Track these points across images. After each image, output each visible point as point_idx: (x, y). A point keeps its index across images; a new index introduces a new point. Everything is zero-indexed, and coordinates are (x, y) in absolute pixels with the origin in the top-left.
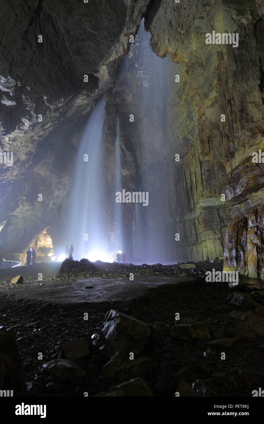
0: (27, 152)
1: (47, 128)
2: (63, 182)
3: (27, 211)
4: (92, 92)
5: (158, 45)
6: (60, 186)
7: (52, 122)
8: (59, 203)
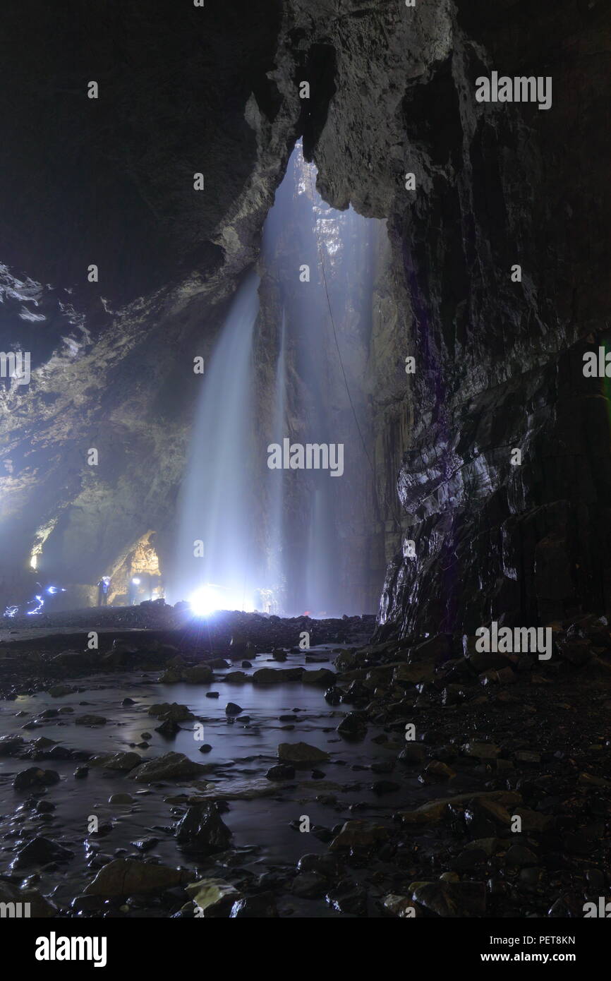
0: (88, 389)
1: (124, 346)
2: (179, 438)
3: (102, 498)
4: (212, 273)
5: (331, 188)
6: (172, 447)
7: (131, 334)
8: (174, 483)
